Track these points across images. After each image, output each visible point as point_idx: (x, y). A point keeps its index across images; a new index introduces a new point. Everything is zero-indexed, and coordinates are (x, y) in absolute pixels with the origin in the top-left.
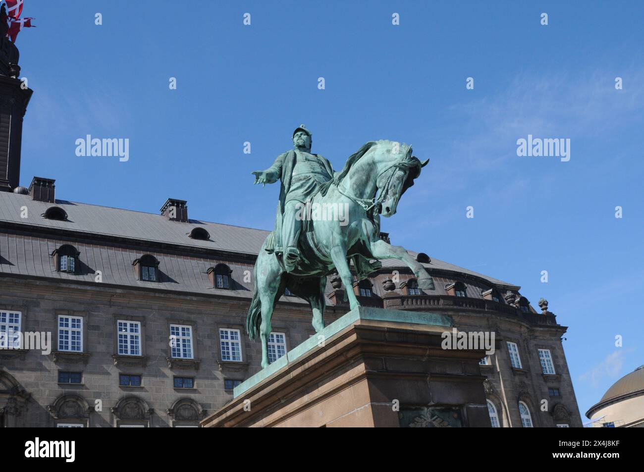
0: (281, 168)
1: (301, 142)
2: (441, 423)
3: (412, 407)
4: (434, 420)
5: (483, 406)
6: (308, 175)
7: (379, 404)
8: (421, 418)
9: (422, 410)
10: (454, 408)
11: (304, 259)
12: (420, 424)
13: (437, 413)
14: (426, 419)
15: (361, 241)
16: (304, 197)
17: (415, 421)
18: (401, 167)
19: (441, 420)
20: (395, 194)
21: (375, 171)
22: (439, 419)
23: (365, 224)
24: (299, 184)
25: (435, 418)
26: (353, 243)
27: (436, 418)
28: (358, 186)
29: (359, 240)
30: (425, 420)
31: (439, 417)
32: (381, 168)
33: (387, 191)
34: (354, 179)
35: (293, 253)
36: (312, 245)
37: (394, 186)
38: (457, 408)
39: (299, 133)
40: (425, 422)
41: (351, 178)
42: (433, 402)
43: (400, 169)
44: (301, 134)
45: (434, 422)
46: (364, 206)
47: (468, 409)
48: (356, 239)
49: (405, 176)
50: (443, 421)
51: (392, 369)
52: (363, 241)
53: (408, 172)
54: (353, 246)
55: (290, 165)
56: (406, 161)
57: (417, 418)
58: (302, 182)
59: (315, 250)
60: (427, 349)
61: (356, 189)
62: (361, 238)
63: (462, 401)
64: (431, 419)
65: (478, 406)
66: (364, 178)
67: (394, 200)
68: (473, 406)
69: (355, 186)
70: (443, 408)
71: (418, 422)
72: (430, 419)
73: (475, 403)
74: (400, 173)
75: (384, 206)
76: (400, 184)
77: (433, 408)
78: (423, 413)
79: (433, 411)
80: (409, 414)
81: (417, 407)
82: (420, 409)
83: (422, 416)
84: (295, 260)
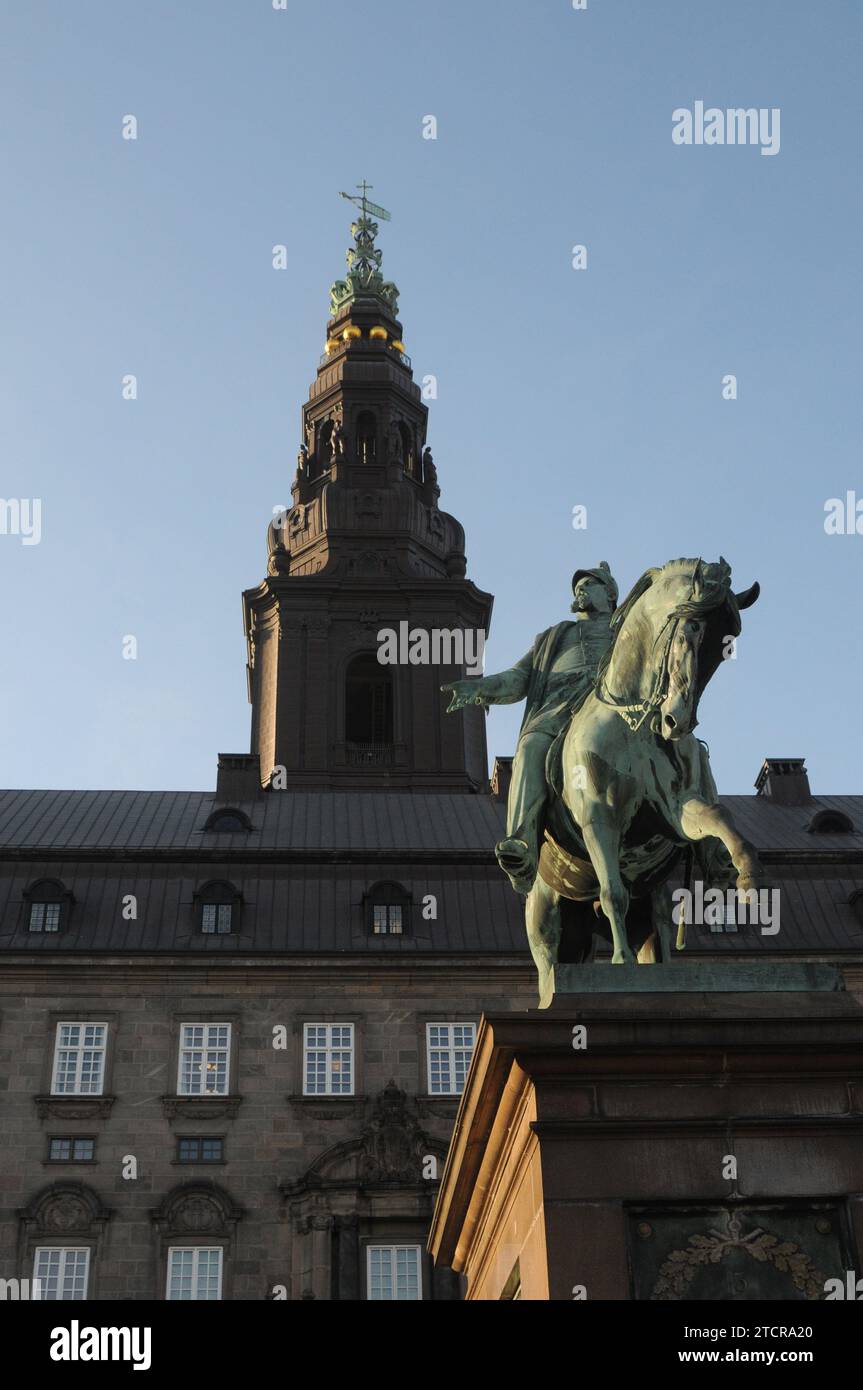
0: (530, 667)
1: (581, 602)
2: (772, 1247)
3: (679, 1209)
4: (752, 1241)
6: (577, 671)
8: (709, 1236)
9: (715, 1214)
10: (816, 1207)
12: (705, 1252)
13: (762, 1221)
14: (723, 1237)
15: (651, 803)
16: (558, 722)
17: (690, 1245)
19: (775, 1240)
20: (683, 681)
21: (650, 637)
22: (766, 1237)
23: (652, 762)
24: (555, 695)
25: (756, 1233)
26: (631, 811)
27: (760, 1235)
28: (624, 678)
29: (645, 802)
30: (721, 1241)
31: (768, 1233)
33: (667, 678)
34: (618, 663)
35: (510, 854)
37: (678, 662)
38: (828, 1206)
39: (582, 582)
40: (722, 1245)
41: (614, 663)
42: (740, 1193)
44: (586, 584)
45: (749, 1247)
46: (629, 721)
48: (638, 799)
49: (698, 634)
50: (778, 1243)
51: (617, 1114)
52: (656, 803)
53: (702, 625)
55: (546, 655)
57: (698, 1236)
58: (561, 689)
60: (722, 1056)
62: (648, 799)
63: (836, 1187)
64: (740, 1238)
66: (634, 656)
69: (619, 680)
70: (781, 1207)
71: (696, 1248)
72: (736, 1239)
77: (748, 1208)
78: (715, 1222)
79: (749, 1214)
80: (673, 1227)
81: (698, 1208)
82: (705, 1213)
83: (713, 1231)
84: (522, 869)
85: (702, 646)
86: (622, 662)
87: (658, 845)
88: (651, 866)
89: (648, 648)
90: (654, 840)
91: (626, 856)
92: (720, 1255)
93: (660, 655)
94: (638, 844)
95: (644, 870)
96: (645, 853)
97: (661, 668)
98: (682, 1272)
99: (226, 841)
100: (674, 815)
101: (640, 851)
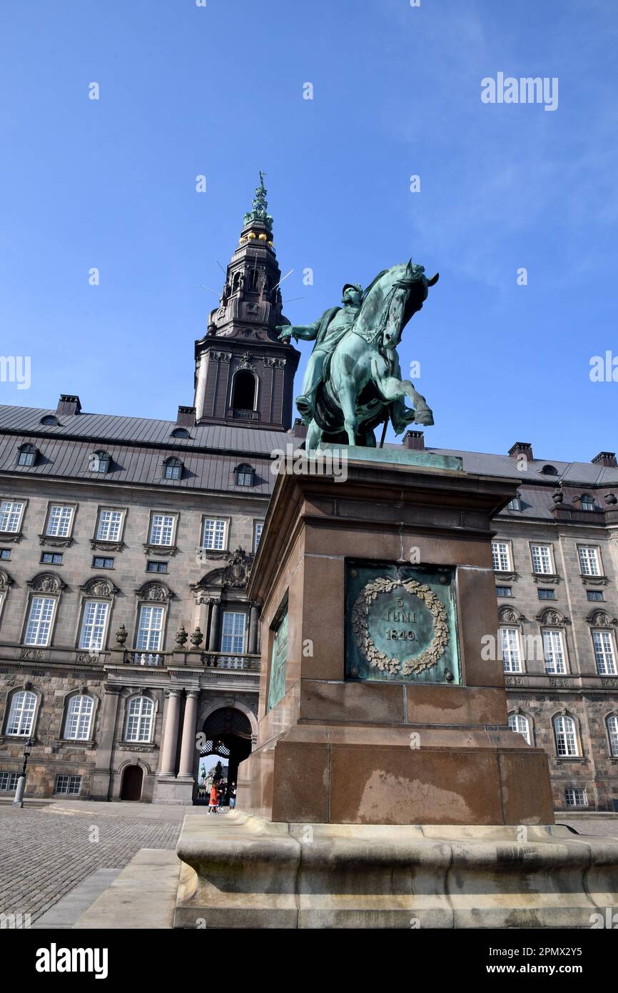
0: (320, 324)
1: (346, 298)
2: (416, 587)
3: (372, 564)
4: (407, 583)
5: (485, 570)
6: (342, 326)
7: (318, 556)
8: (386, 579)
9: (390, 569)
10: (440, 570)
11: (329, 413)
12: (383, 586)
13: (413, 574)
14: (393, 580)
16: (330, 346)
17: (376, 582)
18: (401, 285)
19: (418, 583)
20: (396, 319)
22: (414, 582)
23: (376, 362)
24: (331, 336)
25: (409, 579)
26: (363, 385)
27: (411, 581)
29: (370, 381)
31: (415, 580)
32: (385, 292)
33: (388, 316)
35: (302, 403)
36: (332, 396)
37: (395, 309)
38: (446, 570)
39: (347, 290)
40: (392, 583)
42: (404, 559)
43: (401, 287)
44: (350, 290)
45: (404, 585)
46: (367, 338)
47: (461, 572)
48: (367, 379)
49: (406, 295)
50: (420, 585)
51: (346, 515)
53: (409, 291)
54: (364, 389)
55: (328, 319)
56: (409, 277)
57: (380, 578)
58: (333, 334)
59: (335, 400)
60: (401, 492)
61: (364, 324)
62: (371, 378)
63: (451, 561)
64: (401, 581)
65: (477, 569)
66: (372, 309)
67: (396, 325)
68: (469, 569)
70: (423, 568)
71: (379, 584)
72: (399, 581)
73: (472, 563)
74: (401, 292)
75: (385, 333)
76: (402, 305)
77: (406, 567)
78: (390, 572)
79: (407, 570)
80: (368, 573)
81: (382, 565)
82: (385, 568)
83: (388, 577)
84: (307, 412)
85: (407, 301)
86: (366, 312)
87: (374, 405)
88: (369, 417)
89: (379, 305)
90: (372, 402)
91: (358, 410)
92: (390, 588)
93: (386, 306)
94: (364, 404)
95: (365, 419)
96: (367, 409)
97: (385, 313)
98: (371, 595)
99: (178, 441)
100: (384, 387)
101: (364, 407)
